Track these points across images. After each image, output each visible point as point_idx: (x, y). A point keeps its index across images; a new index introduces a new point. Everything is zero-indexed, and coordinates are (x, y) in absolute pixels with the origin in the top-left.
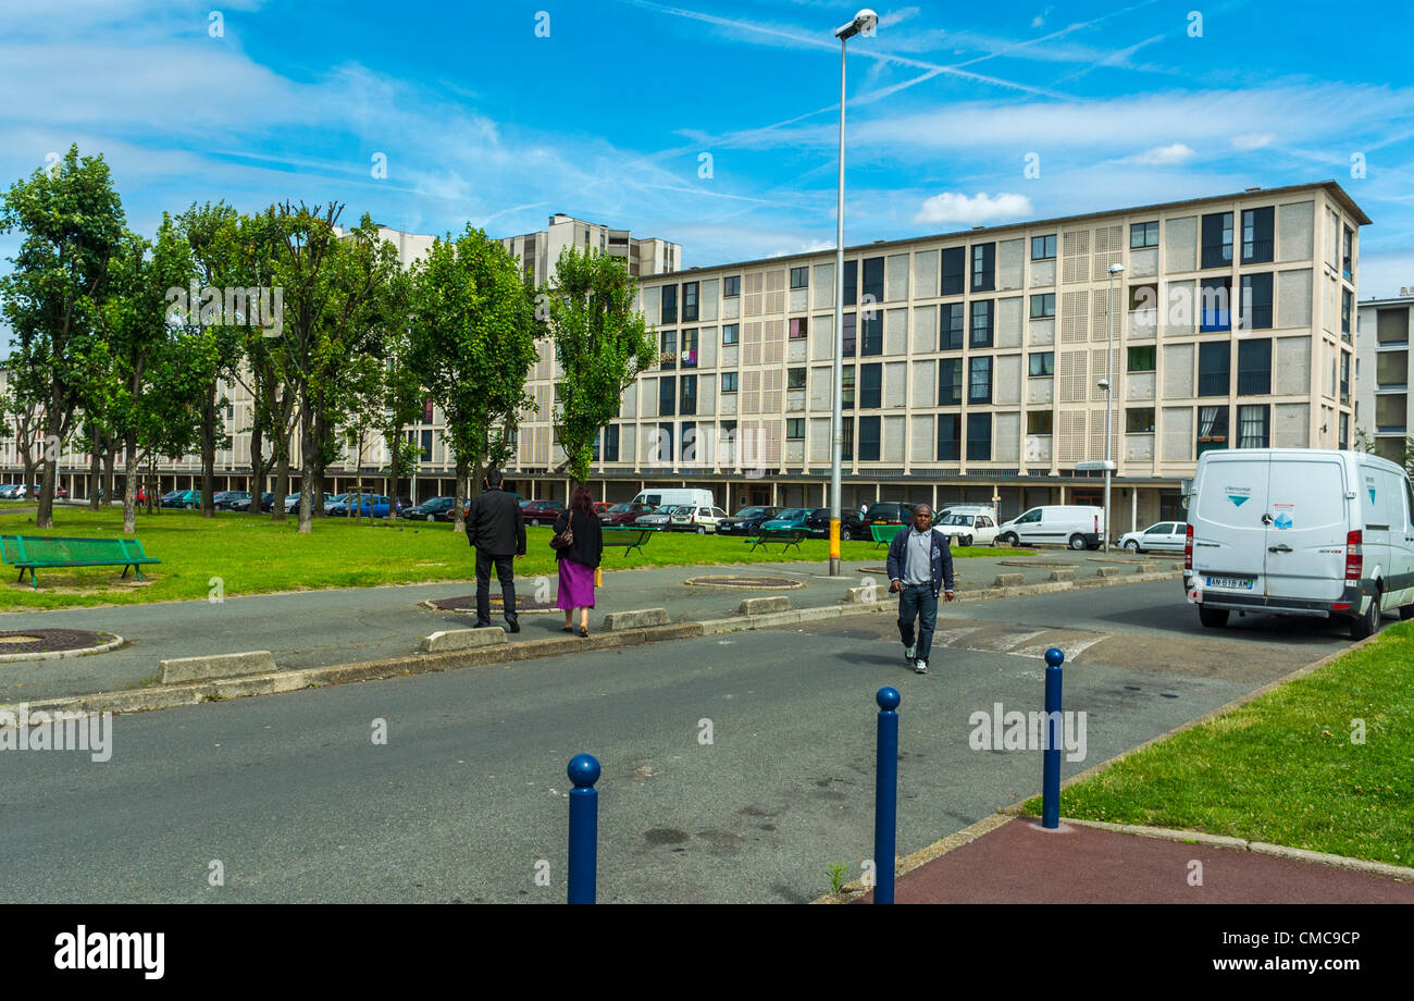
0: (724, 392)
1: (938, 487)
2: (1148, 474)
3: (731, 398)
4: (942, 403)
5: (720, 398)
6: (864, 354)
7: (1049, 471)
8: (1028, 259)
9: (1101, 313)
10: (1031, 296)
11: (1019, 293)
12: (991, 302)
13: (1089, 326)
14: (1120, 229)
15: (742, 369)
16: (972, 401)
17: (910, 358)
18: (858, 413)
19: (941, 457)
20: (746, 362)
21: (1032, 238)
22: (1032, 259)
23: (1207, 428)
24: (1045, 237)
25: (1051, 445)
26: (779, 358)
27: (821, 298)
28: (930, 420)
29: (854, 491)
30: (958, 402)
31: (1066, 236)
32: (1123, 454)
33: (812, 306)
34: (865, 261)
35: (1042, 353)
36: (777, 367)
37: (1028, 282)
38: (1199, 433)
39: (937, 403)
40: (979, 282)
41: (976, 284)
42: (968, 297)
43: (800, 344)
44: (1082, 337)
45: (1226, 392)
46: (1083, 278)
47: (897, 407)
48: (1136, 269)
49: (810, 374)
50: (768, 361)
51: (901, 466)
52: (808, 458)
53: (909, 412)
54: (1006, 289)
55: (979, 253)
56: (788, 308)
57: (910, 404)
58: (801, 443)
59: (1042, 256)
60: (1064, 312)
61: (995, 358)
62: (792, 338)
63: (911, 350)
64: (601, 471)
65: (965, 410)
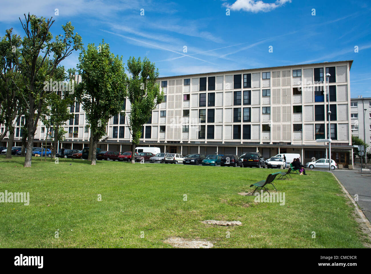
0: (161, 117)
1: (238, 147)
2: (300, 144)
3: (164, 119)
4: (235, 121)
5: (160, 118)
6: (209, 106)
7: (269, 143)
8: (261, 79)
9: (284, 95)
10: (262, 90)
11: (259, 89)
12: (250, 92)
13: (281, 99)
14: (290, 71)
15: (167, 110)
16: (244, 121)
17: (224, 107)
18: (207, 124)
19: (234, 138)
20: (169, 108)
21: (262, 73)
22: (262, 79)
23: (318, 130)
24: (266, 72)
25: (270, 135)
26: (180, 106)
27: (194, 88)
28: (231, 127)
29: (206, 149)
30: (240, 121)
31: (273, 73)
32: (293, 138)
33: (191, 91)
34: (209, 78)
35: (266, 107)
36: (180, 109)
37: (262, 86)
38: (316, 132)
39: (233, 121)
40: (246, 85)
41: (245, 86)
42: (242, 89)
43: (187, 102)
44: (279, 102)
45: (323, 120)
46: (279, 85)
47: (220, 122)
48: (295, 83)
49: (190, 112)
50: (176, 107)
51: (221, 141)
52: (190, 138)
53: (224, 124)
54: (255, 88)
55: (246, 77)
56: (183, 91)
57: (224, 122)
58: (187, 133)
59: (265, 78)
60: (273, 95)
61: (251, 108)
62: (184, 100)
63: (224, 105)
64: (118, 141)
65: (242, 124)
